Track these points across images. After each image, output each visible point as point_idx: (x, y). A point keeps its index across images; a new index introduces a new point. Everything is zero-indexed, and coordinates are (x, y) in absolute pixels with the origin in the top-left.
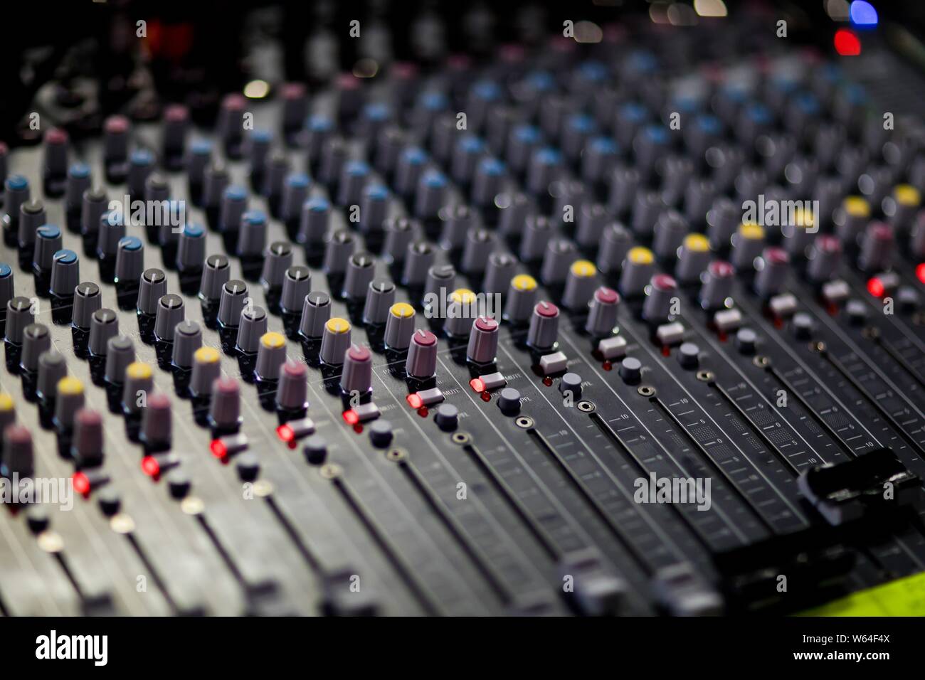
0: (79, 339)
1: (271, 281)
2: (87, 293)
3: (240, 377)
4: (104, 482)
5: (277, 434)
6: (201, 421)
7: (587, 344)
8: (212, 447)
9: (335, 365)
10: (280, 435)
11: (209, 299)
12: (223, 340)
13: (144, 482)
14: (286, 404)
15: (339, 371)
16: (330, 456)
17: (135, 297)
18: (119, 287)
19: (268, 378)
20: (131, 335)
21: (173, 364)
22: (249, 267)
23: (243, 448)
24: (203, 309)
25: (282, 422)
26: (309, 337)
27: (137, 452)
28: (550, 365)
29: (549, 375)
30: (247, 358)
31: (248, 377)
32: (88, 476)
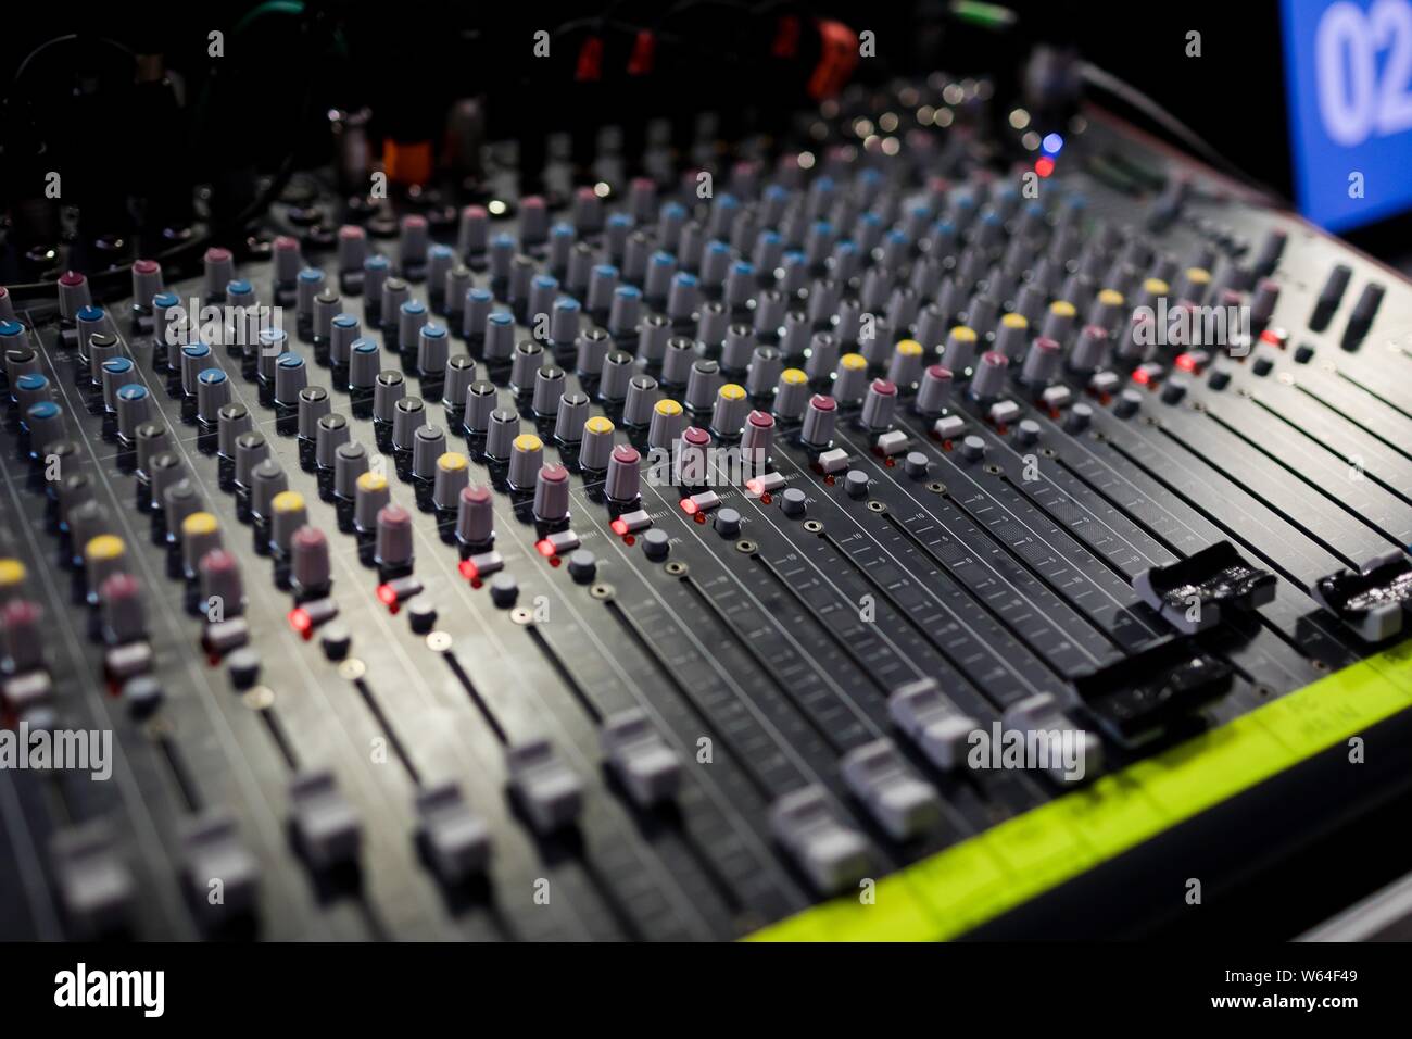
0: (306, 451)
1: (520, 385)
2: (312, 398)
3: (492, 487)
4: (331, 616)
5: (535, 550)
6: (448, 538)
7: (864, 441)
8: (461, 568)
9: (597, 470)
10: (540, 551)
11: (454, 404)
12: (471, 447)
13: (379, 613)
14: (545, 515)
15: (604, 475)
16: (598, 574)
17: (371, 404)
18: (353, 395)
19: (524, 486)
20: (365, 445)
21: (414, 474)
22: (495, 371)
23: (499, 568)
24: (448, 415)
25: (542, 537)
26: (566, 441)
27: (372, 577)
28: (831, 463)
29: (832, 473)
30: (498, 466)
31: (500, 485)
32: (311, 609)
